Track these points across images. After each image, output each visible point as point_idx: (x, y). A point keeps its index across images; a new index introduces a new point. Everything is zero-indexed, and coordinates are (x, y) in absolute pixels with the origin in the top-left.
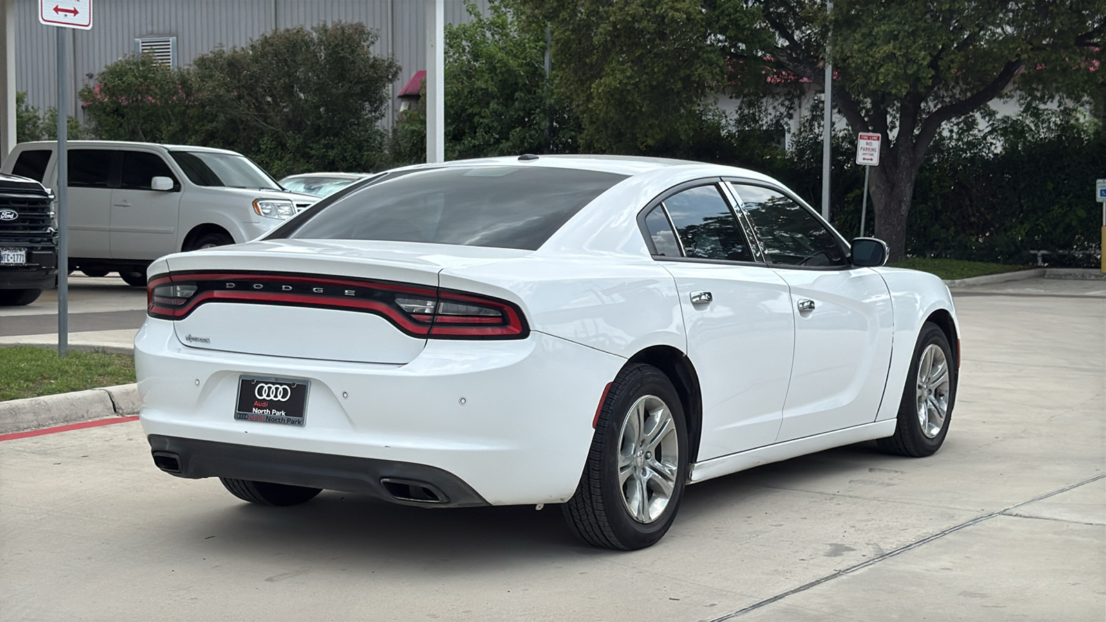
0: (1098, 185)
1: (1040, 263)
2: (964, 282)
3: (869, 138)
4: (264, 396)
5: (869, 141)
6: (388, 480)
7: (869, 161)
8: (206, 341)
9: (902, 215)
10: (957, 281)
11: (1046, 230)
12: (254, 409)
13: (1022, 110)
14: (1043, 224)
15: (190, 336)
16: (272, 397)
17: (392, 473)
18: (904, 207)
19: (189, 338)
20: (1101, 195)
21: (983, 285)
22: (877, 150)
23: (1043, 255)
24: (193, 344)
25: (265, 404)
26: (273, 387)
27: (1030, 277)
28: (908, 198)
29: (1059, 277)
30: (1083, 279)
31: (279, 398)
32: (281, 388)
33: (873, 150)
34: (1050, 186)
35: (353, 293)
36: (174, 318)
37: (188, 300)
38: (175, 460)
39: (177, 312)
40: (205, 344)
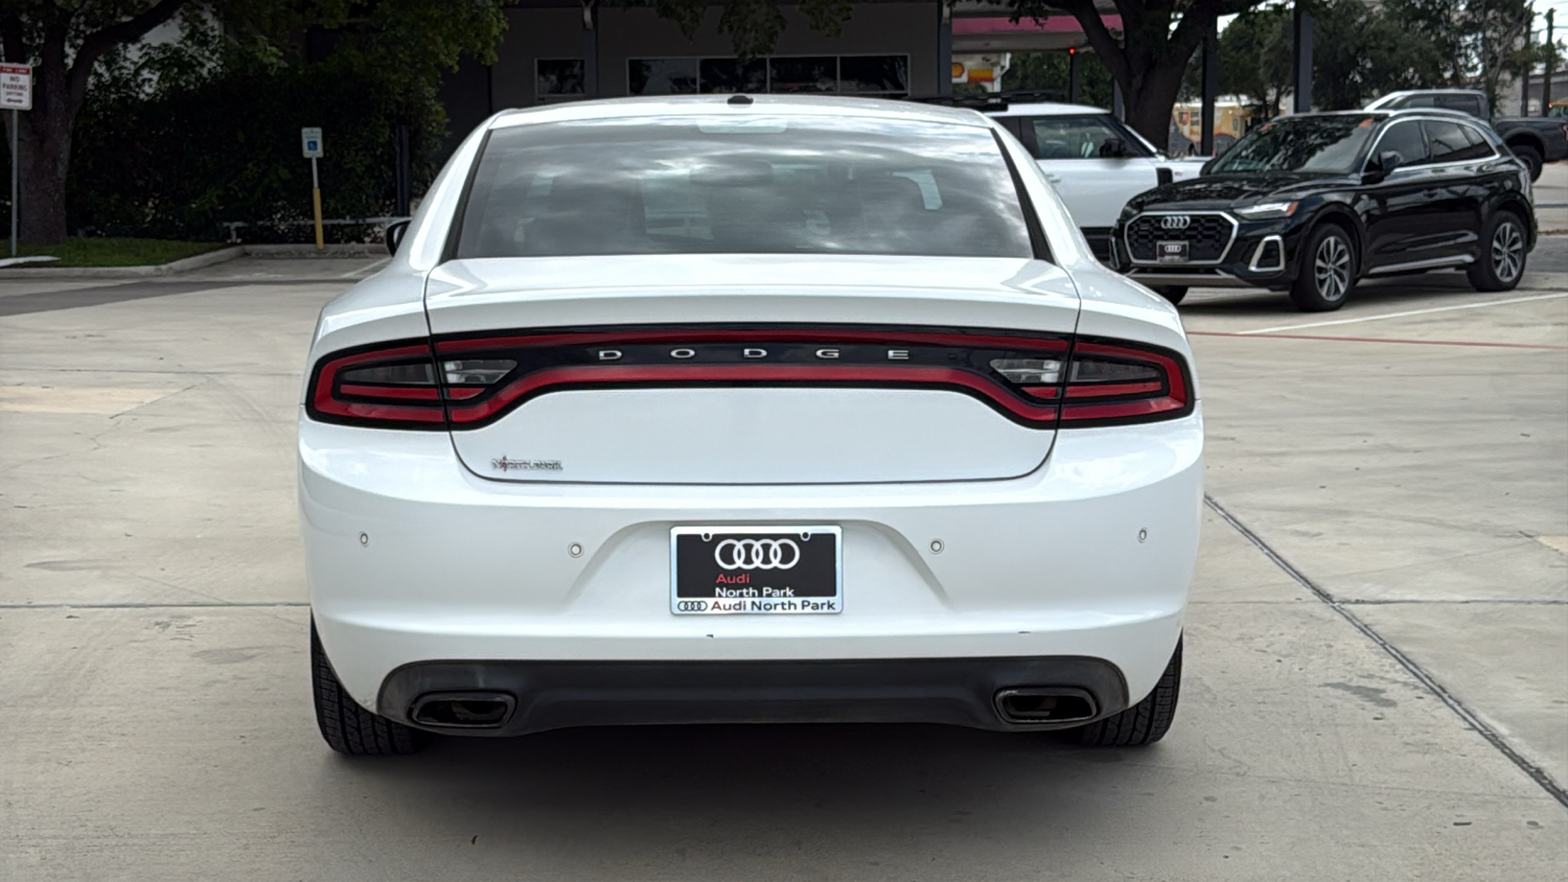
0: (304, 136)
1: (234, 238)
2: (170, 269)
3: (14, 71)
4: (739, 563)
5: (14, 75)
6: (1014, 692)
7: (18, 104)
8: (555, 466)
9: (60, 179)
10: (164, 267)
11: (240, 195)
12: (718, 590)
13: (184, 35)
14: (236, 188)
15: (505, 458)
16: (757, 563)
17: (1021, 679)
18: (61, 168)
19: (505, 464)
20: (310, 148)
21: (192, 270)
22: (28, 87)
23: (238, 229)
24: (510, 474)
25: (743, 579)
26: (757, 545)
27: (231, 259)
28: (65, 156)
29: (271, 256)
30: (301, 258)
31: (775, 563)
32: (775, 545)
33: (21, 87)
34: (241, 137)
35: (903, 354)
36: (448, 425)
37: (491, 389)
38: (503, 704)
39: (455, 415)
40: (548, 472)
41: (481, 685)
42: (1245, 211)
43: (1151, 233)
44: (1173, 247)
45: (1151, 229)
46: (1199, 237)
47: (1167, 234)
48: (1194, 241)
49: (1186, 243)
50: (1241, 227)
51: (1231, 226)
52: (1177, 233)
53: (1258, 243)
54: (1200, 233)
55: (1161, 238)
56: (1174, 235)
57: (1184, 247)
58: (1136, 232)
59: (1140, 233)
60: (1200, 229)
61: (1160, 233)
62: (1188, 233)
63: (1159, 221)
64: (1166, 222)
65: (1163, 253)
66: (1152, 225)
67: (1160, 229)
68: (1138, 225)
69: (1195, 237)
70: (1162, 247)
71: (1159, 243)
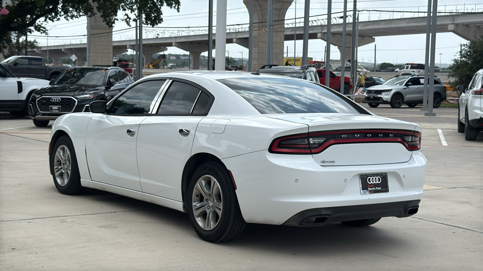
4: (372, 182)
6: (411, 208)
8: (334, 162)
12: (368, 188)
15: (324, 160)
16: (374, 182)
19: (324, 162)
24: (325, 164)
25: (373, 186)
26: (374, 178)
31: (377, 182)
32: (377, 178)
35: (392, 135)
36: (311, 153)
37: (320, 144)
38: (327, 218)
39: (313, 151)
40: (332, 163)
41: (324, 213)
42: (78, 97)
43: (47, 103)
44: (55, 107)
45: (47, 102)
46: (64, 105)
47: (53, 103)
48: (62, 106)
49: (60, 106)
50: (78, 102)
51: (75, 101)
52: (57, 103)
53: (84, 106)
54: (65, 103)
55: (51, 105)
56: (55, 104)
57: (59, 107)
58: (41, 103)
59: (43, 103)
60: (65, 102)
61: (50, 103)
62: (60, 103)
63: (50, 99)
64: (52, 99)
65: (51, 109)
66: (47, 101)
67: (50, 102)
68: (41, 100)
69: (63, 104)
70: (51, 108)
71: (50, 106)
